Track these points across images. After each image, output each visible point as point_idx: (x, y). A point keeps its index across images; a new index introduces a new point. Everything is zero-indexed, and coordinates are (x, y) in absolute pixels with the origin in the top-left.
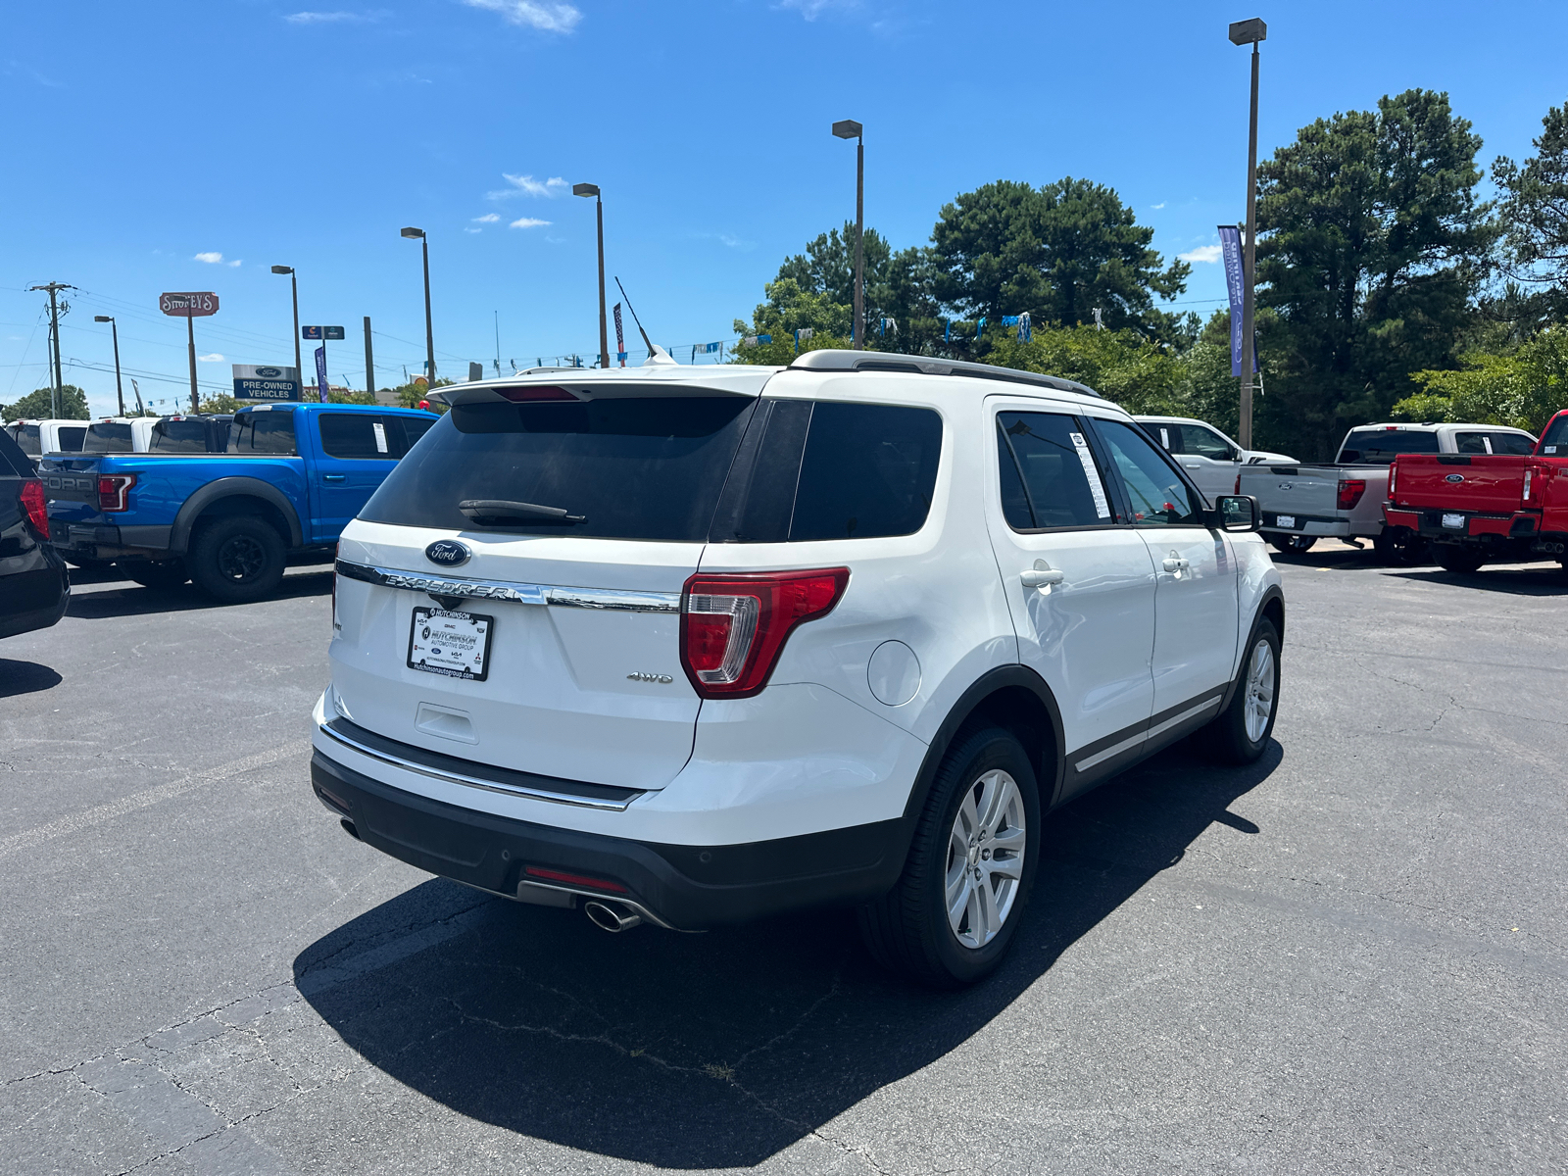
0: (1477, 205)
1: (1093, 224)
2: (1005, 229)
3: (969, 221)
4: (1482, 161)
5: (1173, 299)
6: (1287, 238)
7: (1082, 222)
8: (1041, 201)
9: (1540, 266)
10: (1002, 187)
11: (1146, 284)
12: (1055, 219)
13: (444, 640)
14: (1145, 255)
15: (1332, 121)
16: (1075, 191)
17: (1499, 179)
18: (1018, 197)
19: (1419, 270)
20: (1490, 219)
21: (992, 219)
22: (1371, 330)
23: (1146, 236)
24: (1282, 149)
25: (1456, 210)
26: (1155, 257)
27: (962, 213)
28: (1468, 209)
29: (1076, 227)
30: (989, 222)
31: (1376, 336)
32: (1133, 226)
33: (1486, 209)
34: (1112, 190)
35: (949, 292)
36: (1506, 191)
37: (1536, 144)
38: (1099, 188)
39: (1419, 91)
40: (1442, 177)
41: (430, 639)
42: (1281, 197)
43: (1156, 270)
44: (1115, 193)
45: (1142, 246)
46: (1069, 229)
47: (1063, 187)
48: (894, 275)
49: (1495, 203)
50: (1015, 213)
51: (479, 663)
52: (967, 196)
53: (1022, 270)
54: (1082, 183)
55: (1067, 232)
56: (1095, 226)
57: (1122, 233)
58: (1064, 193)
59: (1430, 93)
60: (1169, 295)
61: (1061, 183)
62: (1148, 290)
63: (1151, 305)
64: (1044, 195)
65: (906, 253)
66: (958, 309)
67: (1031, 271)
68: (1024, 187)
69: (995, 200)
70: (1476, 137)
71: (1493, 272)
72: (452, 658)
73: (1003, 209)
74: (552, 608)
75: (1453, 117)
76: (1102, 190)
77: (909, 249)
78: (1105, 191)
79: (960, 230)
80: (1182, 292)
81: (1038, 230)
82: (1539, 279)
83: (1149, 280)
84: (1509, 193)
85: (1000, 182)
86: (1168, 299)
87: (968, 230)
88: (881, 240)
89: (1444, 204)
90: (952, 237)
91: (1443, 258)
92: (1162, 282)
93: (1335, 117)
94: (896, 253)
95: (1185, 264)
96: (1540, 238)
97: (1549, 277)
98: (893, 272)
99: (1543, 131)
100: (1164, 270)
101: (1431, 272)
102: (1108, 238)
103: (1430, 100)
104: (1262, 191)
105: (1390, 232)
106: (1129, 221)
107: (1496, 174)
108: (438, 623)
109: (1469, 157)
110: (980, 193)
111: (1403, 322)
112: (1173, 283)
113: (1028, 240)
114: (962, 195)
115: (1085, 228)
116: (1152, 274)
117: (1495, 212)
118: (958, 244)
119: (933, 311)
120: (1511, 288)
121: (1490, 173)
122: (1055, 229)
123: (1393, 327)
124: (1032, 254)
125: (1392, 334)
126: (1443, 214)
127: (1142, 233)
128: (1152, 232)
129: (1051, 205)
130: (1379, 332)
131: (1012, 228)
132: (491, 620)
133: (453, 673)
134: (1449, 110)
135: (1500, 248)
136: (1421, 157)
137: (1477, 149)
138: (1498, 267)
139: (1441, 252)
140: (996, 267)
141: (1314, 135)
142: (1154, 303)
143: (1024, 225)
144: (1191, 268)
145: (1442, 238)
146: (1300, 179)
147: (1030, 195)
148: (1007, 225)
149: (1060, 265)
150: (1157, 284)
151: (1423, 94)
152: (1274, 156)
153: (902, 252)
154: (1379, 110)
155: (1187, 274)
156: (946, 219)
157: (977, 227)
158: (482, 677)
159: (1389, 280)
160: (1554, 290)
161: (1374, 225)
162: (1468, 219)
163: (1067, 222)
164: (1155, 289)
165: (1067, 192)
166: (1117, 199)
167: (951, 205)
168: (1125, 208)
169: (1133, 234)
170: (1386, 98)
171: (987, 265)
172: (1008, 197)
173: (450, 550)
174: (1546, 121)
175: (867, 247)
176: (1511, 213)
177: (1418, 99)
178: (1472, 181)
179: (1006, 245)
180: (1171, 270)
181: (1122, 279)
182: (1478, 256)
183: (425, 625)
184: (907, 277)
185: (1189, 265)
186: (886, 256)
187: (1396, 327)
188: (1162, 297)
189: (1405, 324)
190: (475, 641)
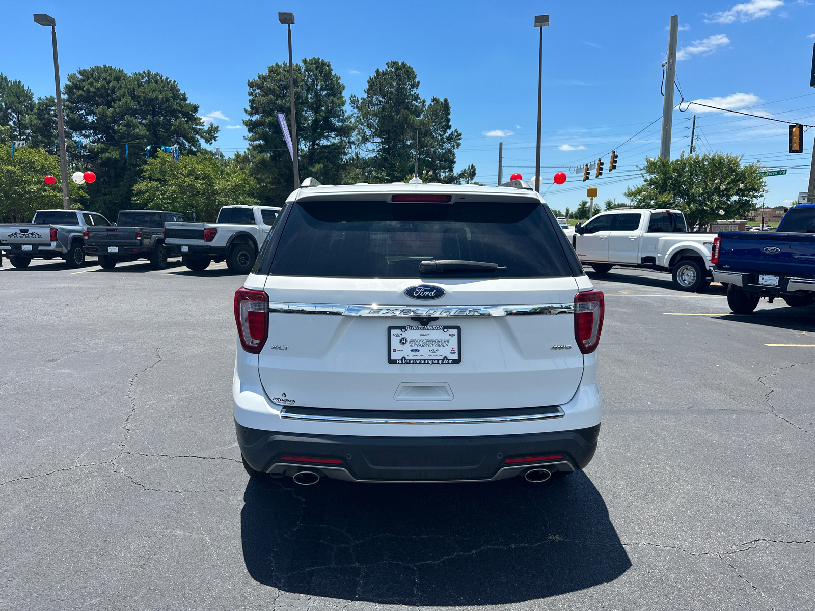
0: (346, 114)
1: (166, 98)
2: (112, 94)
3: (89, 86)
4: (346, 95)
5: (211, 144)
6: (269, 119)
7: (160, 97)
8: (134, 81)
9: (369, 145)
10: (107, 69)
11: (196, 134)
12: (144, 92)
13: (421, 343)
14: (195, 119)
15: (282, 65)
16: (154, 79)
17: (353, 105)
18: (119, 76)
19: (324, 142)
20: (351, 122)
21: (103, 87)
22: (310, 168)
23: (195, 109)
24: (262, 75)
25: (338, 116)
26: (200, 120)
27: (83, 80)
28: (343, 116)
29: (157, 98)
30: (102, 88)
31: (312, 171)
32: (187, 102)
33: (350, 118)
34: (175, 82)
35: (78, 126)
36: (356, 110)
37: (365, 92)
38: (167, 79)
39: (319, 59)
40: (332, 100)
41: (408, 344)
42: (264, 98)
43: (201, 127)
44: (176, 83)
45: (194, 114)
46: (153, 99)
47: (145, 75)
48: (40, 111)
49: (352, 115)
50: (118, 85)
51: (454, 353)
52: (84, 70)
53: (127, 118)
54: (157, 74)
55: (151, 101)
56: (168, 100)
57: (182, 106)
58: (146, 78)
59: (323, 60)
60: (209, 141)
61: (144, 72)
62: (198, 137)
63: (200, 146)
64: (135, 77)
65: (47, 99)
66: (86, 137)
67: (133, 120)
68: (121, 71)
69: (104, 75)
70: (343, 84)
71: (353, 146)
72: (431, 353)
73: (110, 82)
74: (509, 318)
75: (333, 73)
76: (168, 81)
77: (49, 97)
78: (170, 81)
79: (83, 90)
80: (215, 140)
81: (135, 97)
82: (370, 151)
83: (198, 132)
84: (357, 112)
85: (105, 66)
86: (209, 144)
87: (88, 91)
88: (26, 88)
89: (333, 112)
90: (79, 93)
91: (333, 138)
92: (205, 134)
93: (284, 64)
94: (40, 98)
95: (216, 126)
96: (368, 133)
97: (373, 151)
98: (39, 109)
99: (367, 86)
100: (206, 128)
101: (329, 143)
102: (175, 107)
103: (323, 64)
104: (254, 94)
105: (312, 123)
106: (185, 99)
107: (352, 102)
108: (411, 335)
109: (341, 93)
110: (93, 70)
111: (322, 166)
112: (211, 134)
113: (129, 102)
114: (82, 69)
115: (162, 100)
116: (199, 129)
117: (353, 120)
118: (81, 99)
119: (69, 136)
120: (357, 154)
121: (348, 102)
122: (144, 98)
123: (319, 167)
124: (132, 110)
125: (319, 171)
126: (334, 117)
127: (193, 107)
128: (198, 107)
129: (140, 85)
130: (313, 169)
131: (117, 94)
132: (458, 328)
133: (435, 362)
134: (332, 70)
135: (354, 136)
136: (322, 89)
137: (344, 89)
138: (355, 144)
139: (333, 134)
140: (110, 115)
141: (275, 71)
142: (201, 145)
143: (124, 92)
144: (219, 129)
145: (332, 128)
146: (272, 91)
147: (125, 76)
148: (113, 92)
149: (150, 119)
150: (203, 135)
151: (320, 60)
152: (257, 78)
153: (43, 97)
154: (303, 64)
155: (217, 131)
156: (73, 83)
157: (94, 90)
158: (457, 361)
159: (313, 145)
160: (376, 157)
161: (306, 119)
162: (343, 121)
163: (152, 95)
164: (202, 137)
165: (148, 78)
166: (177, 86)
167: (75, 75)
168: (182, 92)
169: (188, 106)
170: (305, 59)
171: (104, 113)
172: (112, 75)
173: (430, 291)
174: (369, 82)
175: (17, 91)
176: (359, 121)
177: (318, 62)
178: (343, 104)
179: (115, 103)
180: (209, 128)
181: (186, 131)
182: (346, 138)
183: (401, 337)
184: (49, 114)
185: (218, 127)
186: (30, 98)
187: (320, 167)
188: (206, 142)
189: (324, 167)
190: (448, 341)
